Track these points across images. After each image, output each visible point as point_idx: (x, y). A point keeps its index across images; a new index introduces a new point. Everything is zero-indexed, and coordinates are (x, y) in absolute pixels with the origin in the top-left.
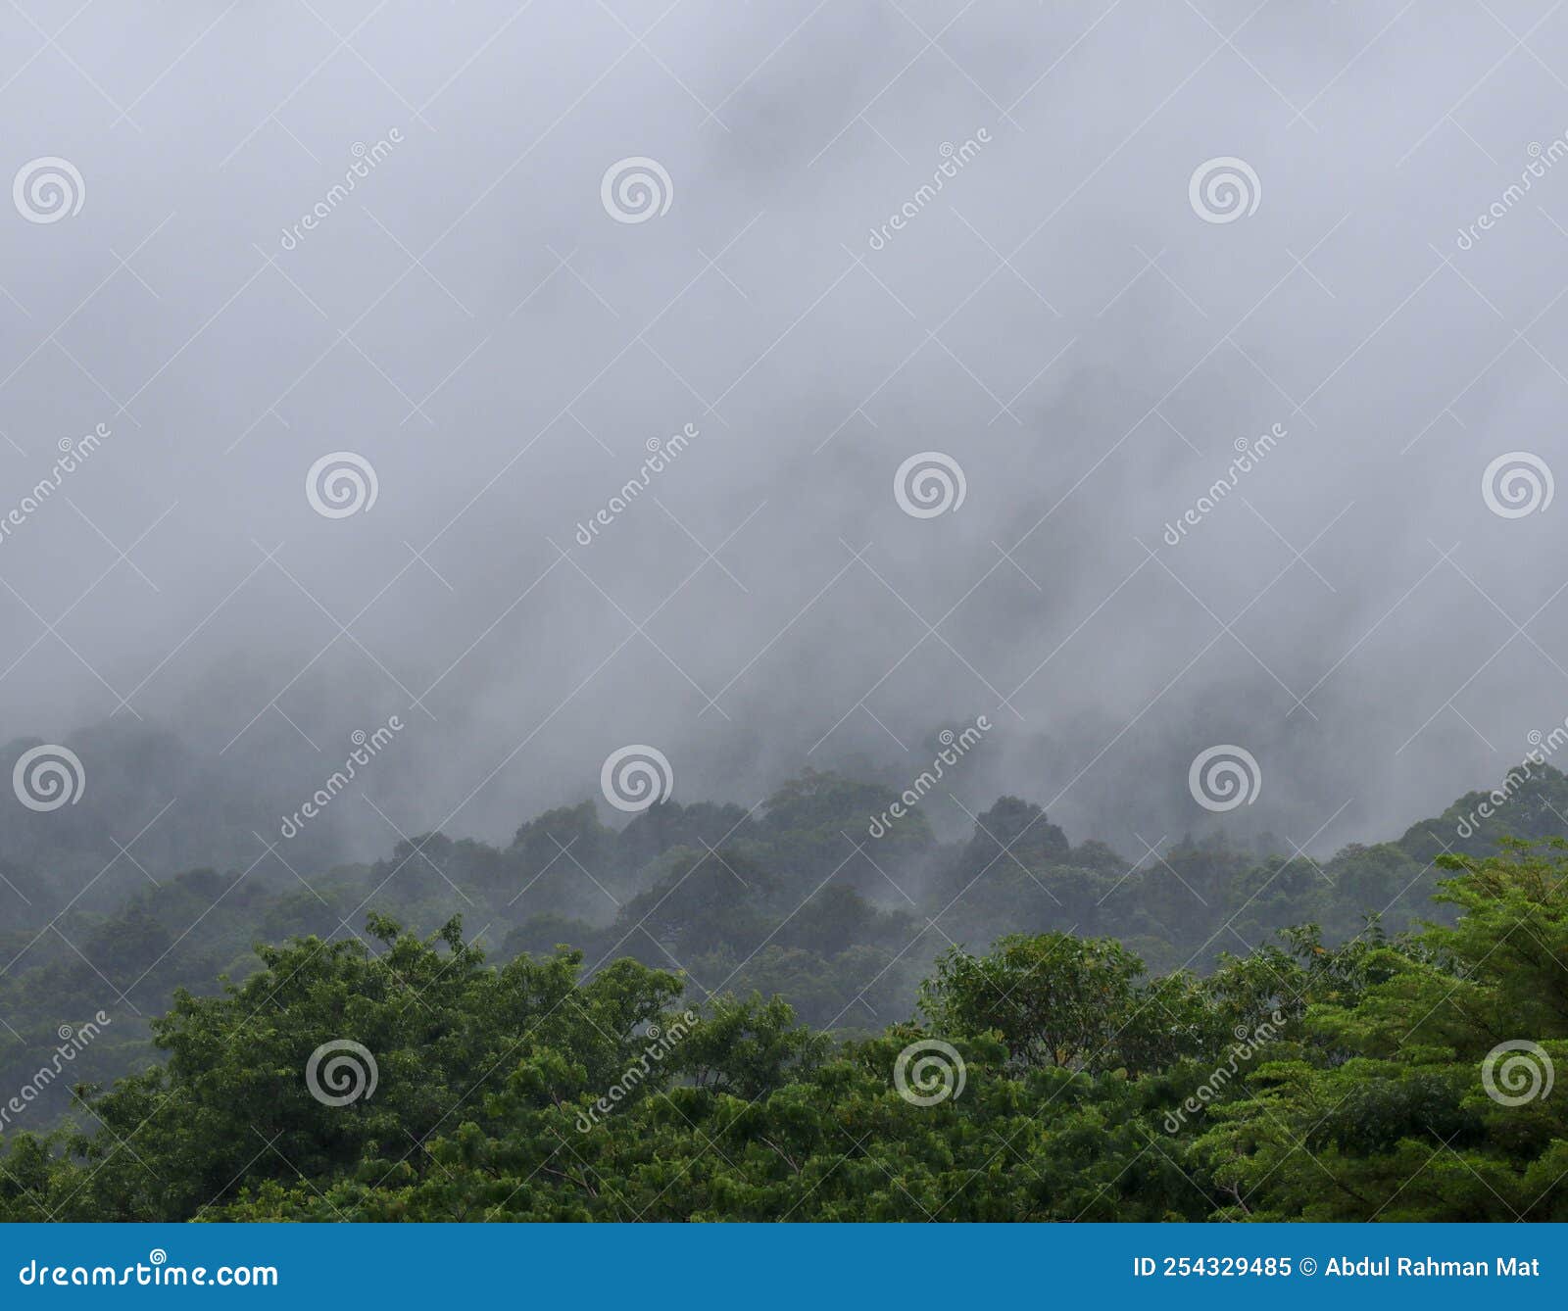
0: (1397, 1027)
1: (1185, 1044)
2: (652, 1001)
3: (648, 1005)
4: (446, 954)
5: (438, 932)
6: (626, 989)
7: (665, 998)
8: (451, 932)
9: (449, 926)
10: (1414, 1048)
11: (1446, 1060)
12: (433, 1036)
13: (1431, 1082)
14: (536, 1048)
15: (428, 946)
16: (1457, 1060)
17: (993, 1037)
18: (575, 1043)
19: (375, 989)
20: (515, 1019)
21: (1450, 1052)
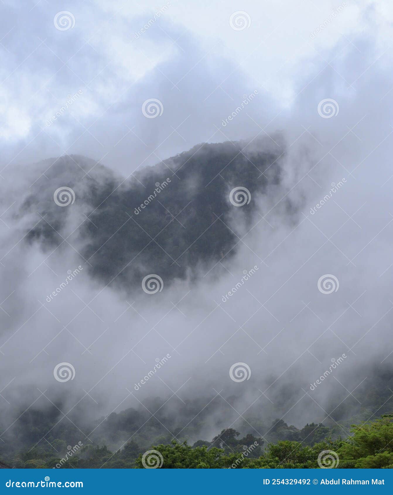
0: (344, 454)
1: (309, 458)
2: (219, 454)
3: (218, 455)
4: (184, 447)
5: (183, 443)
6: (215, 452)
7: (221, 454)
8: (185, 443)
9: (185, 442)
10: (346, 457)
11: (352, 459)
12: (183, 460)
13: (350, 463)
14: (201, 462)
15: (181, 446)
16: (354, 459)
17: (277, 458)
18: (208, 462)
19: (173, 453)
20: (197, 457)
21: (353, 458)
